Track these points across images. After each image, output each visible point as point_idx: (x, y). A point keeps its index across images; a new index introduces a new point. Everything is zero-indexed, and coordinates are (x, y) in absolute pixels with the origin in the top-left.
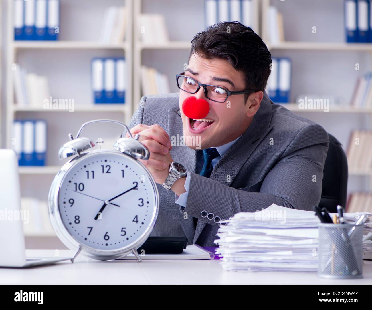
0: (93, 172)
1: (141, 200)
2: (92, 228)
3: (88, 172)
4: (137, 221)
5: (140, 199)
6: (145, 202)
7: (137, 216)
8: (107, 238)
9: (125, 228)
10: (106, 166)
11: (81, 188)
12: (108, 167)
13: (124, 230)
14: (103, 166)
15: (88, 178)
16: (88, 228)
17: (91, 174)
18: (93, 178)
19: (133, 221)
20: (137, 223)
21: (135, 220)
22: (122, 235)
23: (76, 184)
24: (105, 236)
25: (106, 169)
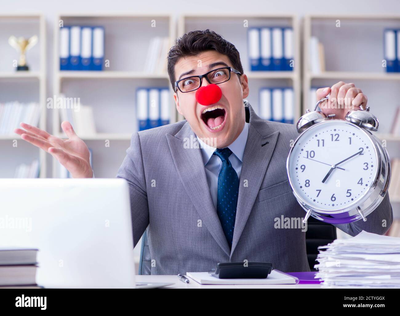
0: (323, 140)
1: (366, 164)
2: (320, 191)
3: (318, 140)
4: (362, 184)
5: (364, 164)
6: (369, 166)
7: (361, 179)
8: (333, 199)
9: (351, 190)
10: (335, 135)
11: (312, 155)
12: (337, 136)
13: (349, 191)
14: (332, 135)
15: (319, 146)
16: (317, 190)
17: (321, 142)
18: (323, 146)
19: (358, 183)
20: (362, 185)
21: (360, 182)
22: (347, 196)
23: (307, 152)
24: (332, 197)
25: (335, 138)
